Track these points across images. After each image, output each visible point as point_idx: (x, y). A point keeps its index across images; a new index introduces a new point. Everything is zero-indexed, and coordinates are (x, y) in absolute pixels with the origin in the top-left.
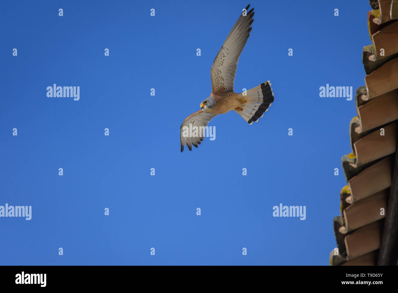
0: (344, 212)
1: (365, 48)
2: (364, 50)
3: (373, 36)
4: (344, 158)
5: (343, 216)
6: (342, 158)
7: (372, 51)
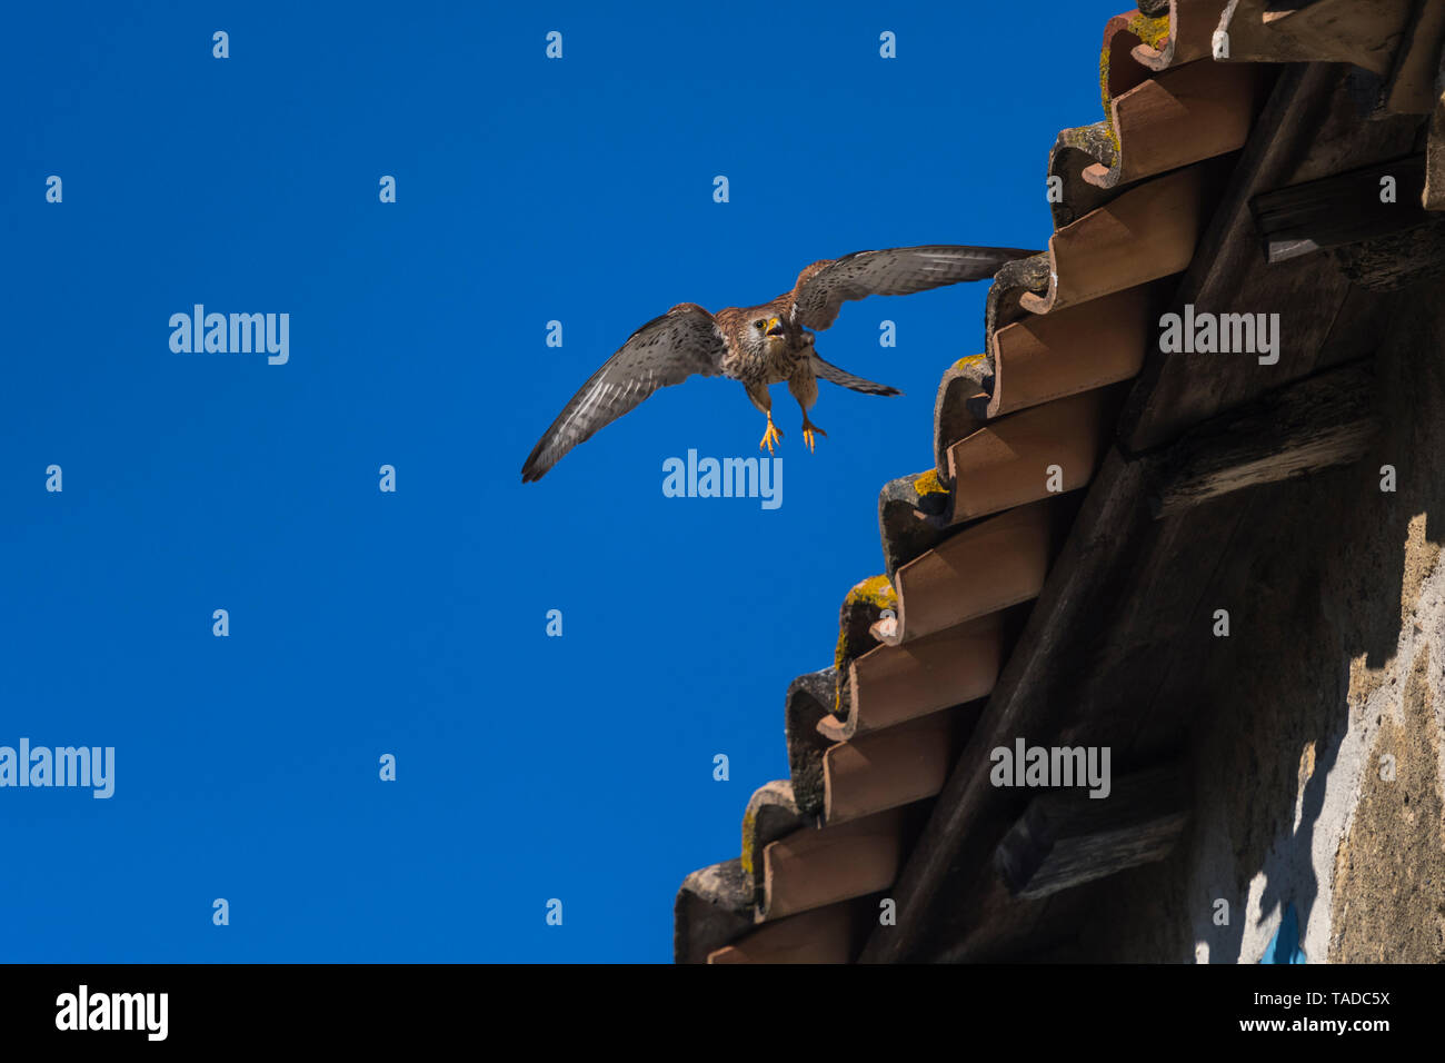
0: (852, 669)
1: (1070, 135)
2: (1062, 142)
3: (1115, 102)
4: (893, 489)
5: (845, 680)
6: (886, 488)
7: (1097, 148)
